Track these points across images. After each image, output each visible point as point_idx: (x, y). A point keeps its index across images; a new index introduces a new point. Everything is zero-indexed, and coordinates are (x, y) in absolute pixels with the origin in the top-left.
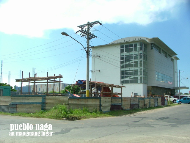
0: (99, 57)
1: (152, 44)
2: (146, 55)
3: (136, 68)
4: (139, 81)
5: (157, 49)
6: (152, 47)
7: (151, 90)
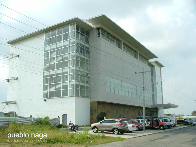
0: (18, 56)
1: (98, 29)
2: (88, 48)
3: (65, 70)
4: (69, 93)
5: (113, 41)
6: (99, 34)
7: (96, 108)
